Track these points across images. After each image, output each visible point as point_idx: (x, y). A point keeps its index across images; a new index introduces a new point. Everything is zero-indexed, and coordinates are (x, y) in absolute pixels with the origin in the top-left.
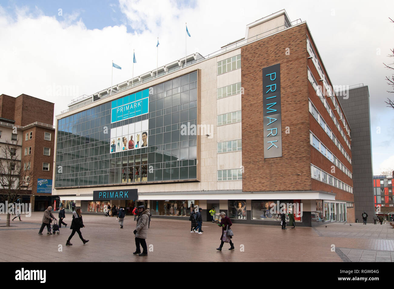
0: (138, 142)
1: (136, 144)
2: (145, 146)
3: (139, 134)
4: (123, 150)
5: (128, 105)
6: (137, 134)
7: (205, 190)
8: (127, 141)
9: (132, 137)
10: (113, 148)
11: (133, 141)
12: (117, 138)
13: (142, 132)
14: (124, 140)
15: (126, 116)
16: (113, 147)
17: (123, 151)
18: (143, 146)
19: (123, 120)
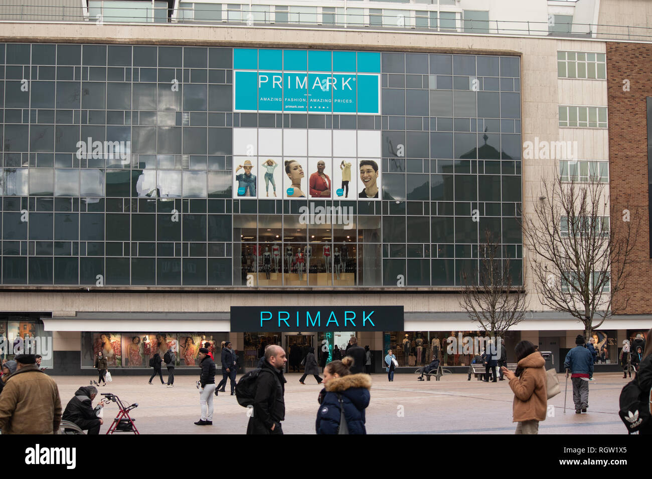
0: (345, 183)
1: (337, 185)
2: (371, 196)
3: (347, 161)
4: (288, 196)
5: (306, 75)
6: (342, 160)
7: (535, 310)
8: (302, 173)
9: (321, 167)
10: (243, 183)
11: (326, 177)
12: (263, 160)
13: (360, 160)
14: (288, 167)
15: (298, 104)
16: (245, 181)
17: (286, 198)
18: (363, 195)
19: (285, 112)
